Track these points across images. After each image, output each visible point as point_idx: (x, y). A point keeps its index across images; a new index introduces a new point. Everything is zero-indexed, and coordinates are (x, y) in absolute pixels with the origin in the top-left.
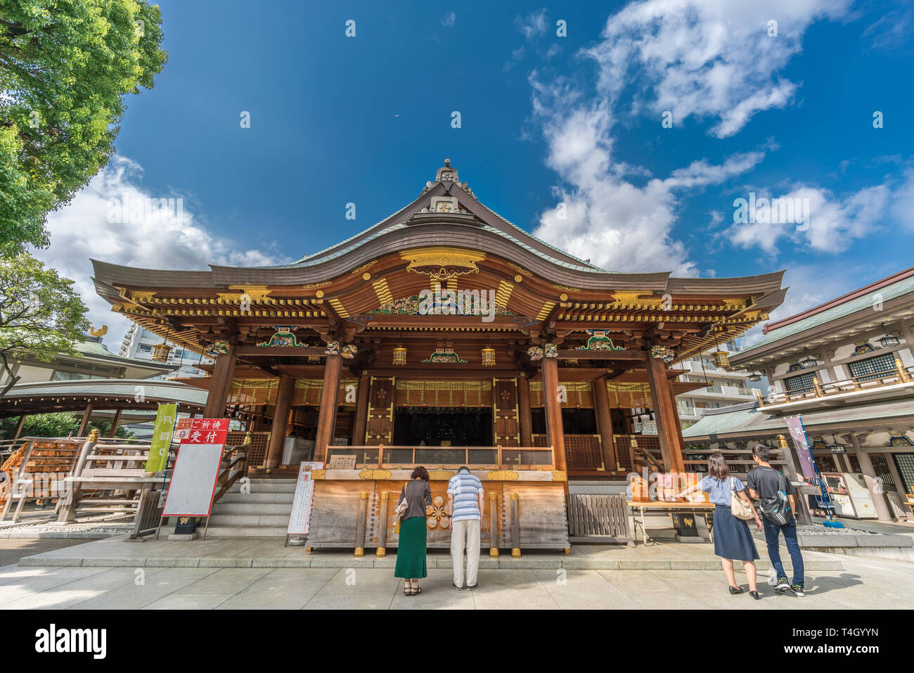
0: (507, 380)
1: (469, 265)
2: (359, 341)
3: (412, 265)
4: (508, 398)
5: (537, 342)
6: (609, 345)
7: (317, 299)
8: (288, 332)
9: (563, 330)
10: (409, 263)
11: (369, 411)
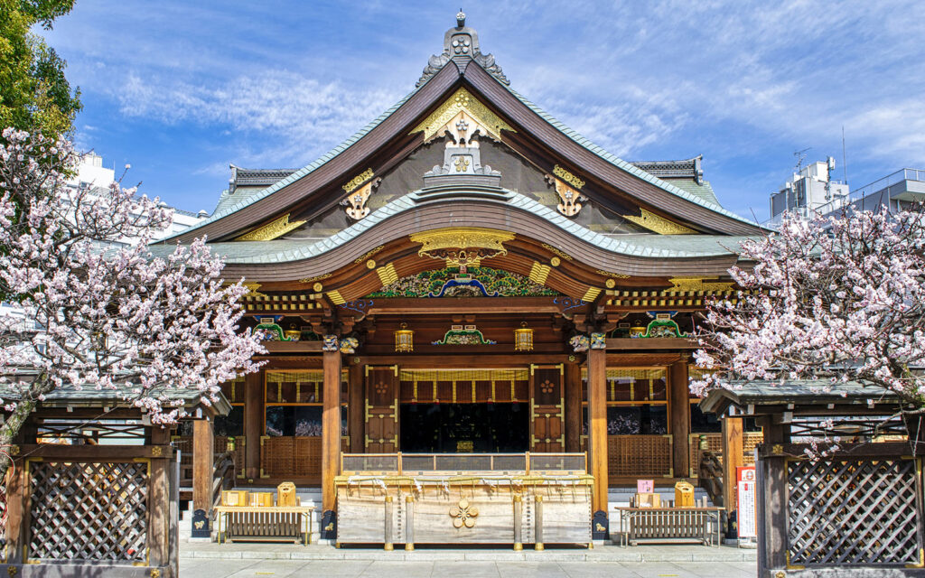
0: (552, 367)
1: (494, 247)
2: (359, 332)
3: (425, 248)
4: (550, 390)
5: (582, 329)
6: (674, 331)
7: (314, 293)
8: (273, 324)
9: (617, 313)
10: (421, 246)
11: (367, 410)
